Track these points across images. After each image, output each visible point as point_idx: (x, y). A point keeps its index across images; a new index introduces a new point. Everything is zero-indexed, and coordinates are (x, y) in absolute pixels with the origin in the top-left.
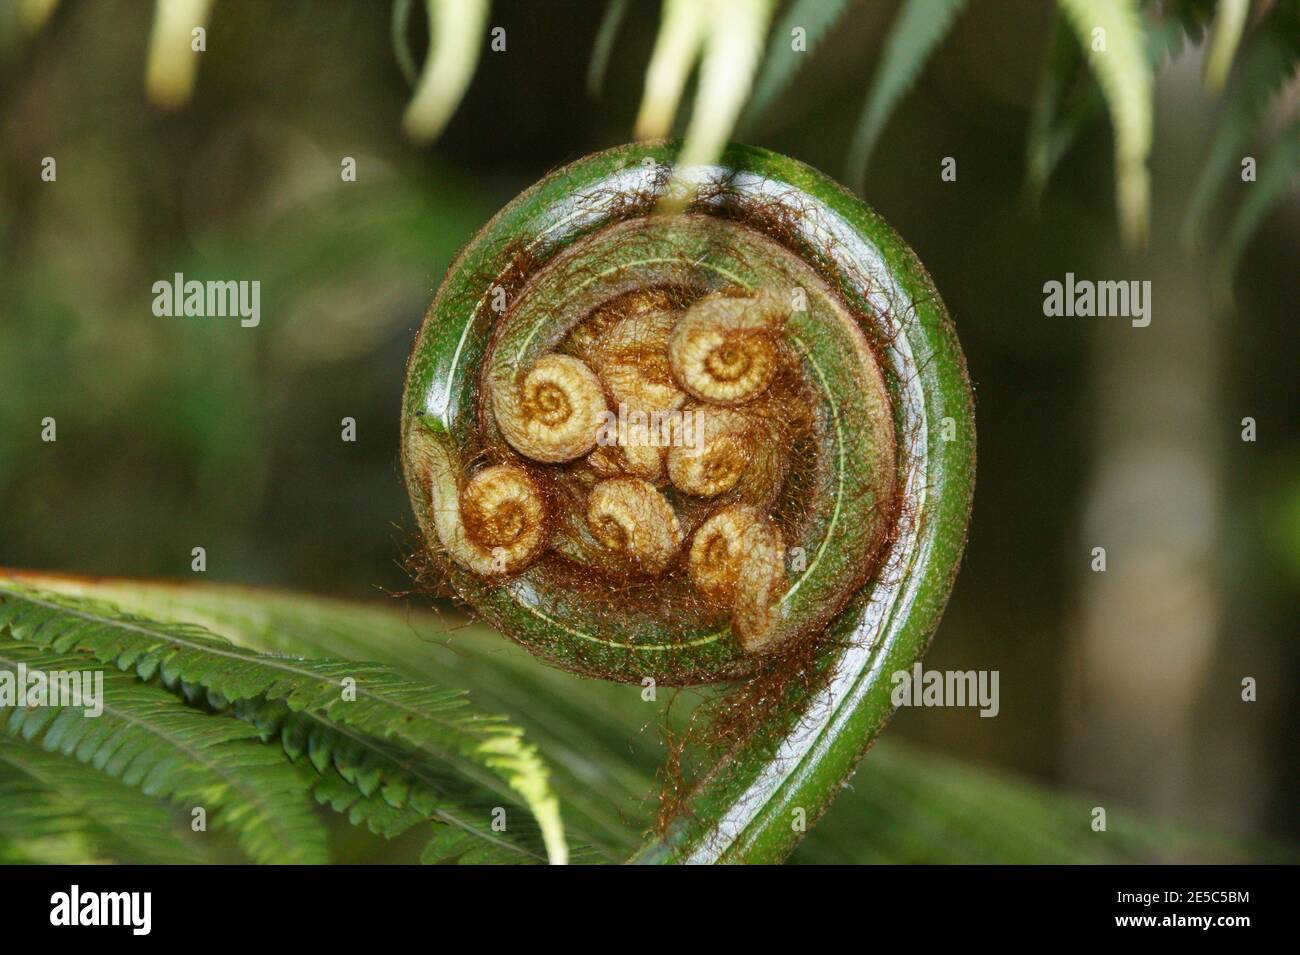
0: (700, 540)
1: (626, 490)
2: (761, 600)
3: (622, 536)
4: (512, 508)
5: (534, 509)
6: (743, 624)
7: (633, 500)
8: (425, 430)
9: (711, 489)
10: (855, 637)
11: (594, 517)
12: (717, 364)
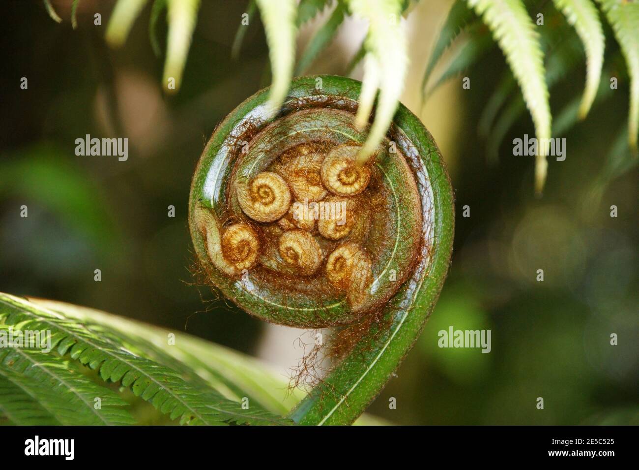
0: (332, 259)
1: (299, 236)
2: (361, 287)
3: (296, 257)
4: (244, 243)
5: (254, 244)
6: (352, 298)
7: (302, 240)
8: (203, 207)
9: (338, 235)
10: (402, 305)
11: (282, 247)
12: (343, 177)
